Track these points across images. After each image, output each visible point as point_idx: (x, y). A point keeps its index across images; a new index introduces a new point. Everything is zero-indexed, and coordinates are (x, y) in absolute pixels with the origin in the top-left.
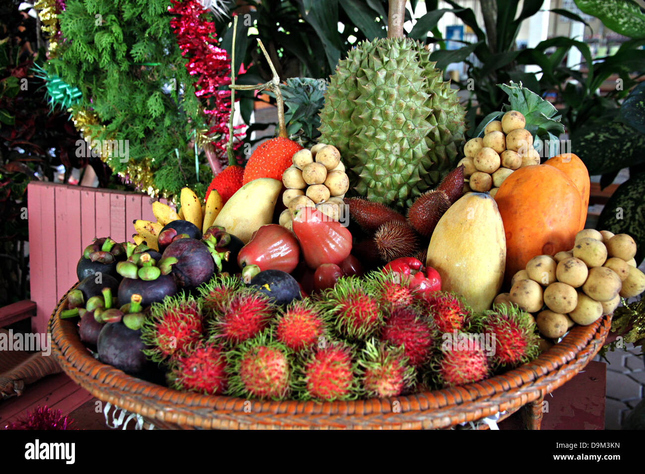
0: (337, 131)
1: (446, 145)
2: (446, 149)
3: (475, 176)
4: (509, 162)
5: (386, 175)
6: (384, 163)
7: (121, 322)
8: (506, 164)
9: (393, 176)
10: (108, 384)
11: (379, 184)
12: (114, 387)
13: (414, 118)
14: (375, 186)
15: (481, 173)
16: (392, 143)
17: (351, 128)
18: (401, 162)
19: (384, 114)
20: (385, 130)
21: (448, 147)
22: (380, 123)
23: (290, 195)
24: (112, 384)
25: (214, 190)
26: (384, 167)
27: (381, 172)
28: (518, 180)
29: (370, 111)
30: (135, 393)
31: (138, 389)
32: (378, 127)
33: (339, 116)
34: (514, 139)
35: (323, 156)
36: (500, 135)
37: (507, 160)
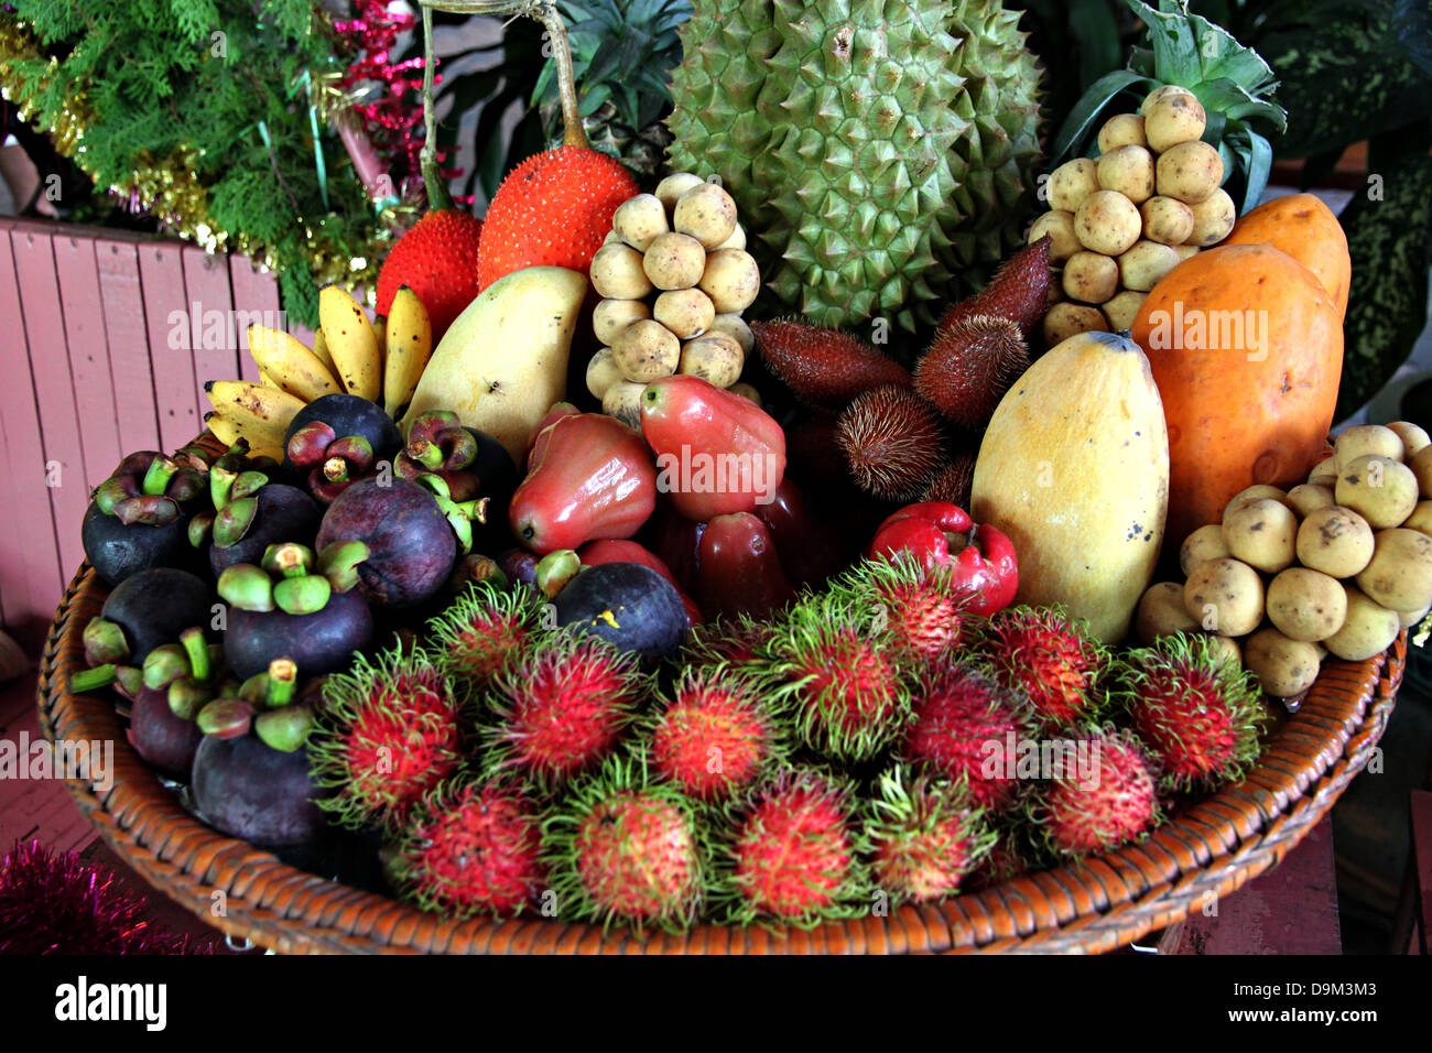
0: (722, 135)
1: (994, 169)
2: (995, 178)
3: (1078, 263)
4: (1165, 229)
5: (851, 255)
6: (846, 225)
7: (252, 735)
8: (1157, 233)
9: (868, 255)
10: (242, 898)
11: (833, 277)
12: (258, 906)
13: (922, 107)
14: (823, 280)
15: (1094, 258)
16: (866, 174)
17: (757, 129)
18: (890, 222)
19: (847, 100)
20: (849, 143)
21: (1001, 172)
22: (837, 124)
23: (612, 316)
24: (254, 898)
25: (404, 287)
26: (845, 236)
27: (838, 247)
28: (1195, 290)
29: (810, 90)
30: (318, 926)
31: (323, 911)
32: (829, 135)
33: (726, 95)
34: (1179, 171)
35: (694, 217)
36: (1142, 156)
37: (1160, 223)
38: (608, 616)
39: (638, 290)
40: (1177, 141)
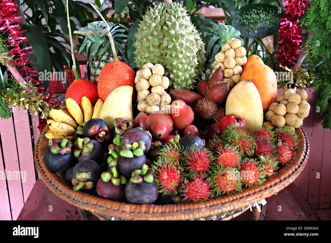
0: (153, 55)
1: (201, 56)
3: (226, 71)
4: (240, 63)
5: (183, 75)
6: (181, 69)
8: (238, 64)
9: (186, 75)
10: (157, 212)
11: (179, 80)
12: (161, 213)
13: (193, 46)
14: (177, 81)
15: (229, 69)
16: (185, 59)
17: (160, 52)
18: (189, 68)
19: (181, 45)
20: (182, 53)
21: (202, 57)
22: (179, 50)
24: (160, 211)
26: (181, 72)
27: (180, 74)
28: (254, 72)
29: (173, 44)
32: (178, 52)
33: (154, 46)
37: (239, 62)
38: (196, 143)
39: (147, 87)
40: (237, 47)
